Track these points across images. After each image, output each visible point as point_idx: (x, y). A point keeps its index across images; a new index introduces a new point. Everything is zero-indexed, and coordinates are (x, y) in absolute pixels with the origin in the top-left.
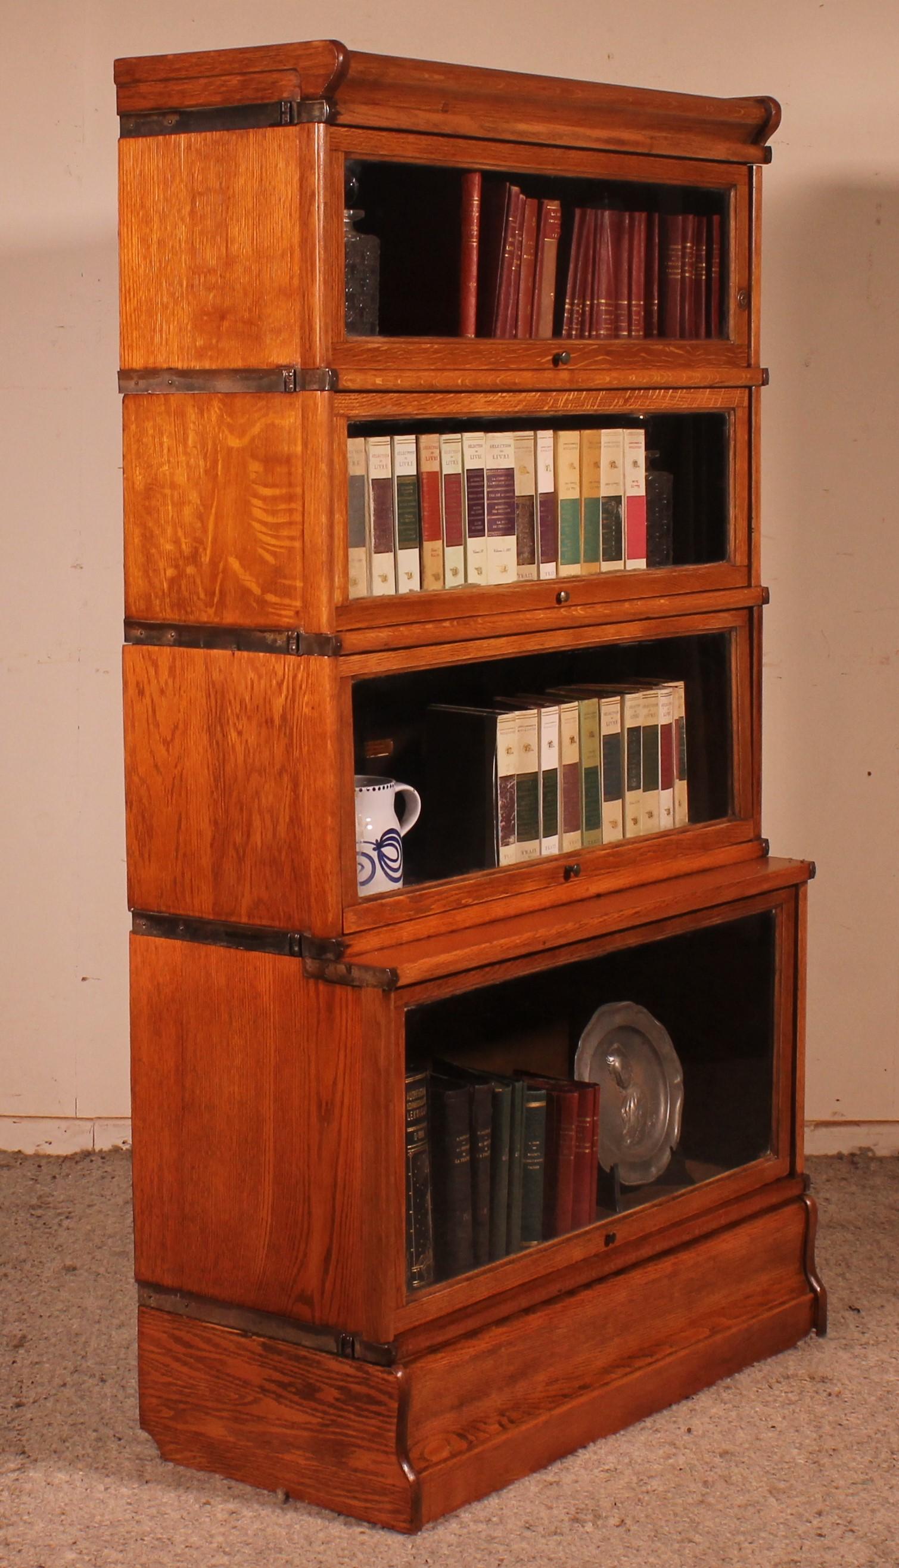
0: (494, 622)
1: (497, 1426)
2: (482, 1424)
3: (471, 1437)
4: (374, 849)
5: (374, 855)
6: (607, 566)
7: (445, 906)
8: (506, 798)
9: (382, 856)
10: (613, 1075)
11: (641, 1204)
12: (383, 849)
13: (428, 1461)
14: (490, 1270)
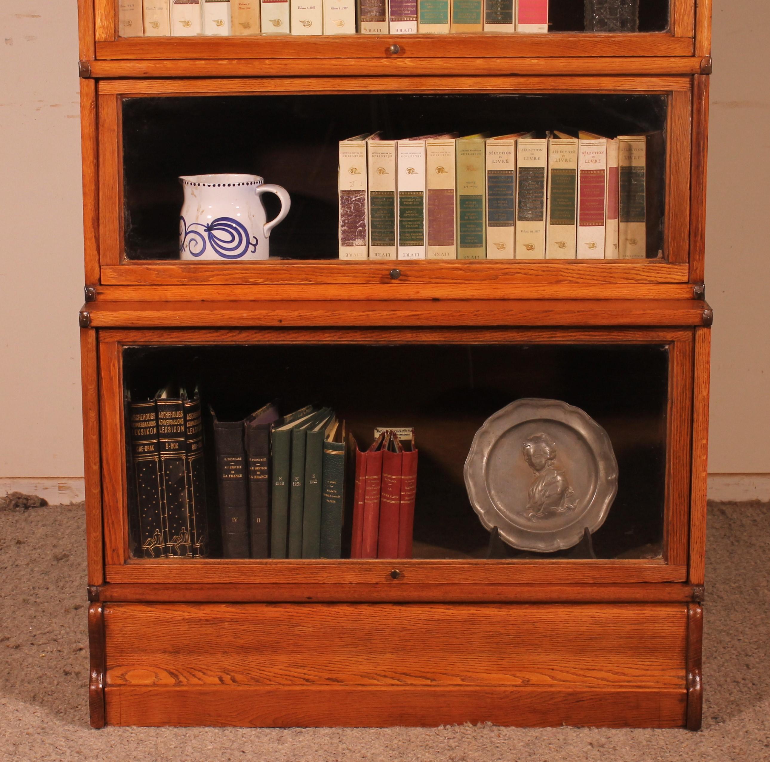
0: (285, 64)
1: (217, 680)
2: (201, 674)
3: (181, 678)
4: (205, 230)
5: (205, 235)
6: (491, 29)
7: (226, 280)
8: (349, 208)
9: (211, 237)
10: (526, 457)
11: (450, 558)
12: (213, 232)
13: (127, 681)
14: (235, 564)
